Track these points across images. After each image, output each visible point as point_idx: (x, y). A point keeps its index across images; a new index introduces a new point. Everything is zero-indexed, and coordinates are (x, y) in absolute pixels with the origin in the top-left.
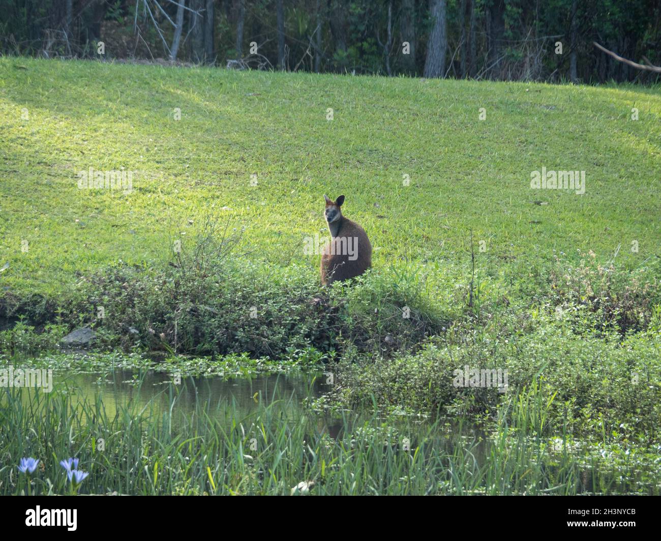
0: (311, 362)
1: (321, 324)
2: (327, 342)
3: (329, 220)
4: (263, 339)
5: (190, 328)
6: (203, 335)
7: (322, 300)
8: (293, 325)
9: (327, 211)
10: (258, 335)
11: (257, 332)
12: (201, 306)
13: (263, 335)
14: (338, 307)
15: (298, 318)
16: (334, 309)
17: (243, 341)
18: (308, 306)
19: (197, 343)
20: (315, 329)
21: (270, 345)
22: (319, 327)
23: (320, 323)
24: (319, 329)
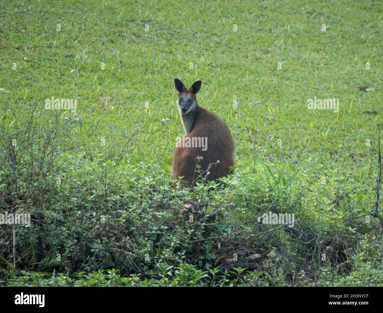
0: (191, 281)
1: (195, 236)
2: (202, 257)
3: (184, 110)
4: (127, 253)
5: (33, 239)
6: (48, 247)
7: (195, 206)
8: (159, 237)
9: (181, 100)
10: (119, 247)
11: (118, 244)
12: (48, 212)
13: (125, 248)
14: (215, 215)
15: (166, 228)
16: (209, 217)
17: (101, 254)
18: (176, 213)
19: (40, 257)
20: (187, 241)
21: (135, 260)
22: (192, 239)
23: (194, 234)
24: (191, 242)
